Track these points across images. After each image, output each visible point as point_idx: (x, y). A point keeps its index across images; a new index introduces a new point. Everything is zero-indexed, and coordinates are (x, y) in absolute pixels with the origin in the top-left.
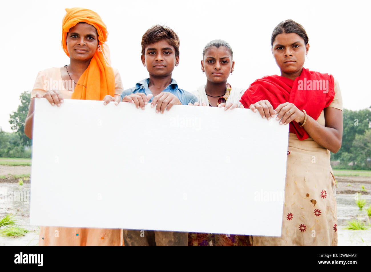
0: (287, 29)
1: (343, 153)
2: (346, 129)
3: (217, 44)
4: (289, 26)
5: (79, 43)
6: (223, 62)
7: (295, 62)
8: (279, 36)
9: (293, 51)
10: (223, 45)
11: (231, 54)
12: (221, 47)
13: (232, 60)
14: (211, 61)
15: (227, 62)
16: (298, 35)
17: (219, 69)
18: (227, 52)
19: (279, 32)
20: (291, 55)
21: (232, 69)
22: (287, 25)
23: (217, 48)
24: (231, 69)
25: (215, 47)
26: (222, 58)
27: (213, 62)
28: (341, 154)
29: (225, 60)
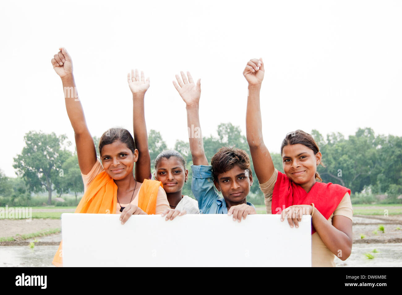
0: (292, 140)
1: (390, 185)
3: (167, 155)
4: (293, 137)
6: (175, 172)
7: (305, 171)
10: (173, 155)
11: (182, 163)
12: (171, 157)
13: (185, 169)
14: (163, 173)
15: (179, 172)
16: (304, 146)
17: (172, 180)
18: (179, 162)
19: (285, 145)
20: (298, 167)
21: (186, 177)
23: (167, 159)
24: (184, 178)
25: (165, 159)
26: (174, 169)
27: (165, 173)
28: (388, 186)
29: (177, 170)
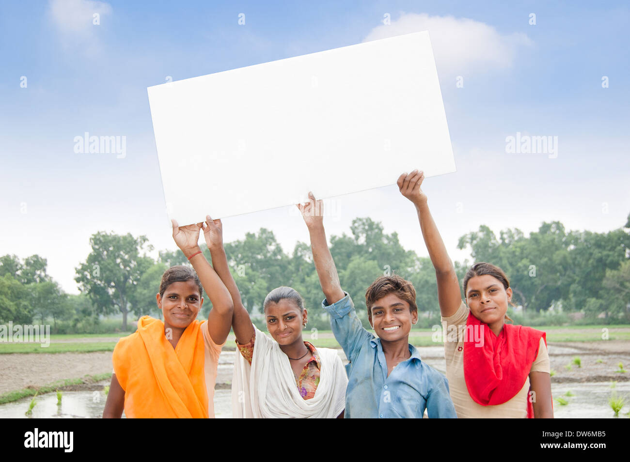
0: (479, 270)
1: (588, 300)
2: (591, 261)
4: (481, 267)
5: (179, 306)
7: (495, 308)
8: (471, 280)
9: (490, 297)
10: (283, 298)
12: (281, 301)
15: (293, 317)
16: (493, 277)
17: (285, 329)
18: (291, 305)
19: (470, 276)
20: (488, 302)
22: (479, 267)
25: (273, 303)
26: (285, 315)
28: (585, 301)
